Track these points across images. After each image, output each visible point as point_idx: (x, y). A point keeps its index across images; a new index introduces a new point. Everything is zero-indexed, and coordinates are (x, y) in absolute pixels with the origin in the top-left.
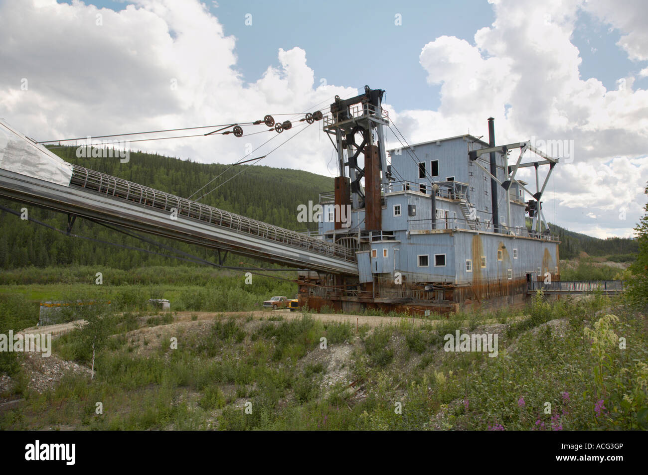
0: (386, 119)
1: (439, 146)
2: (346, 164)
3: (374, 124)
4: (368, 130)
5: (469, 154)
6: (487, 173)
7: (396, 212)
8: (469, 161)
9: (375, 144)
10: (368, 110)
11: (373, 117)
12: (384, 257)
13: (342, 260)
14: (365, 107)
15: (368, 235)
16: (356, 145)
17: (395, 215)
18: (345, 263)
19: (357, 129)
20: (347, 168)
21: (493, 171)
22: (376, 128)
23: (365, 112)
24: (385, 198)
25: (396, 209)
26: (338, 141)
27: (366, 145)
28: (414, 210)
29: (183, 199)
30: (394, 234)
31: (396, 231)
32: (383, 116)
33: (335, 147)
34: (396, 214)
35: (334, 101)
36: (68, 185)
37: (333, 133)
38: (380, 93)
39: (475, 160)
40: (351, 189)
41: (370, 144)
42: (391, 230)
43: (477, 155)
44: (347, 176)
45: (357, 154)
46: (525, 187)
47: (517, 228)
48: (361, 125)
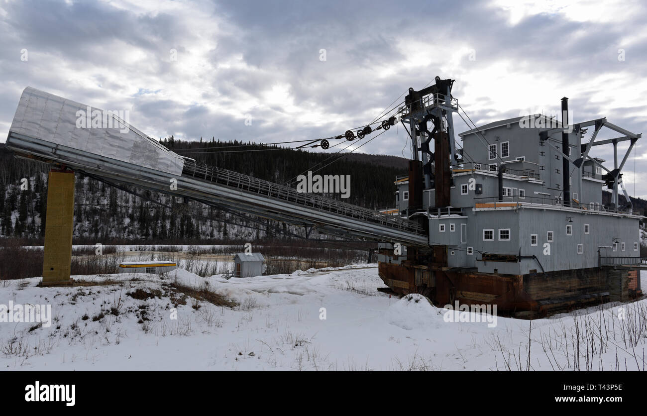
0: (456, 106)
1: (510, 129)
2: (419, 149)
3: (444, 112)
4: (438, 117)
5: (540, 135)
6: (559, 152)
7: (463, 191)
8: (540, 141)
9: (445, 130)
10: (438, 99)
11: (443, 105)
12: (451, 231)
13: (413, 234)
14: (435, 96)
15: (437, 211)
16: (428, 132)
17: (462, 194)
18: (416, 236)
19: (429, 117)
20: (420, 153)
21: (566, 151)
22: (446, 115)
23: (435, 102)
24: (454, 178)
25: (463, 188)
26: (412, 129)
27: (437, 132)
28: (480, 189)
29: (263, 181)
30: (461, 210)
31: (463, 208)
32: (452, 104)
33: (409, 134)
34: (463, 192)
35: (408, 93)
36: (180, 175)
37: (407, 122)
38: (449, 83)
39: (546, 140)
40: (423, 172)
41: (440, 130)
42: (458, 207)
43: (548, 135)
44: (420, 159)
45: (429, 140)
46: (603, 164)
47: (592, 205)
48: (432, 113)
